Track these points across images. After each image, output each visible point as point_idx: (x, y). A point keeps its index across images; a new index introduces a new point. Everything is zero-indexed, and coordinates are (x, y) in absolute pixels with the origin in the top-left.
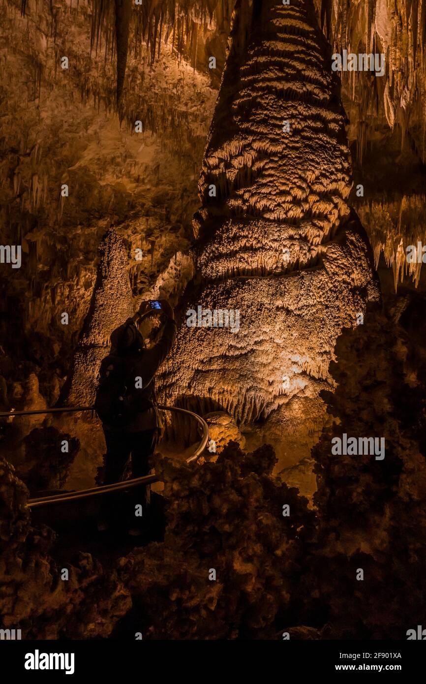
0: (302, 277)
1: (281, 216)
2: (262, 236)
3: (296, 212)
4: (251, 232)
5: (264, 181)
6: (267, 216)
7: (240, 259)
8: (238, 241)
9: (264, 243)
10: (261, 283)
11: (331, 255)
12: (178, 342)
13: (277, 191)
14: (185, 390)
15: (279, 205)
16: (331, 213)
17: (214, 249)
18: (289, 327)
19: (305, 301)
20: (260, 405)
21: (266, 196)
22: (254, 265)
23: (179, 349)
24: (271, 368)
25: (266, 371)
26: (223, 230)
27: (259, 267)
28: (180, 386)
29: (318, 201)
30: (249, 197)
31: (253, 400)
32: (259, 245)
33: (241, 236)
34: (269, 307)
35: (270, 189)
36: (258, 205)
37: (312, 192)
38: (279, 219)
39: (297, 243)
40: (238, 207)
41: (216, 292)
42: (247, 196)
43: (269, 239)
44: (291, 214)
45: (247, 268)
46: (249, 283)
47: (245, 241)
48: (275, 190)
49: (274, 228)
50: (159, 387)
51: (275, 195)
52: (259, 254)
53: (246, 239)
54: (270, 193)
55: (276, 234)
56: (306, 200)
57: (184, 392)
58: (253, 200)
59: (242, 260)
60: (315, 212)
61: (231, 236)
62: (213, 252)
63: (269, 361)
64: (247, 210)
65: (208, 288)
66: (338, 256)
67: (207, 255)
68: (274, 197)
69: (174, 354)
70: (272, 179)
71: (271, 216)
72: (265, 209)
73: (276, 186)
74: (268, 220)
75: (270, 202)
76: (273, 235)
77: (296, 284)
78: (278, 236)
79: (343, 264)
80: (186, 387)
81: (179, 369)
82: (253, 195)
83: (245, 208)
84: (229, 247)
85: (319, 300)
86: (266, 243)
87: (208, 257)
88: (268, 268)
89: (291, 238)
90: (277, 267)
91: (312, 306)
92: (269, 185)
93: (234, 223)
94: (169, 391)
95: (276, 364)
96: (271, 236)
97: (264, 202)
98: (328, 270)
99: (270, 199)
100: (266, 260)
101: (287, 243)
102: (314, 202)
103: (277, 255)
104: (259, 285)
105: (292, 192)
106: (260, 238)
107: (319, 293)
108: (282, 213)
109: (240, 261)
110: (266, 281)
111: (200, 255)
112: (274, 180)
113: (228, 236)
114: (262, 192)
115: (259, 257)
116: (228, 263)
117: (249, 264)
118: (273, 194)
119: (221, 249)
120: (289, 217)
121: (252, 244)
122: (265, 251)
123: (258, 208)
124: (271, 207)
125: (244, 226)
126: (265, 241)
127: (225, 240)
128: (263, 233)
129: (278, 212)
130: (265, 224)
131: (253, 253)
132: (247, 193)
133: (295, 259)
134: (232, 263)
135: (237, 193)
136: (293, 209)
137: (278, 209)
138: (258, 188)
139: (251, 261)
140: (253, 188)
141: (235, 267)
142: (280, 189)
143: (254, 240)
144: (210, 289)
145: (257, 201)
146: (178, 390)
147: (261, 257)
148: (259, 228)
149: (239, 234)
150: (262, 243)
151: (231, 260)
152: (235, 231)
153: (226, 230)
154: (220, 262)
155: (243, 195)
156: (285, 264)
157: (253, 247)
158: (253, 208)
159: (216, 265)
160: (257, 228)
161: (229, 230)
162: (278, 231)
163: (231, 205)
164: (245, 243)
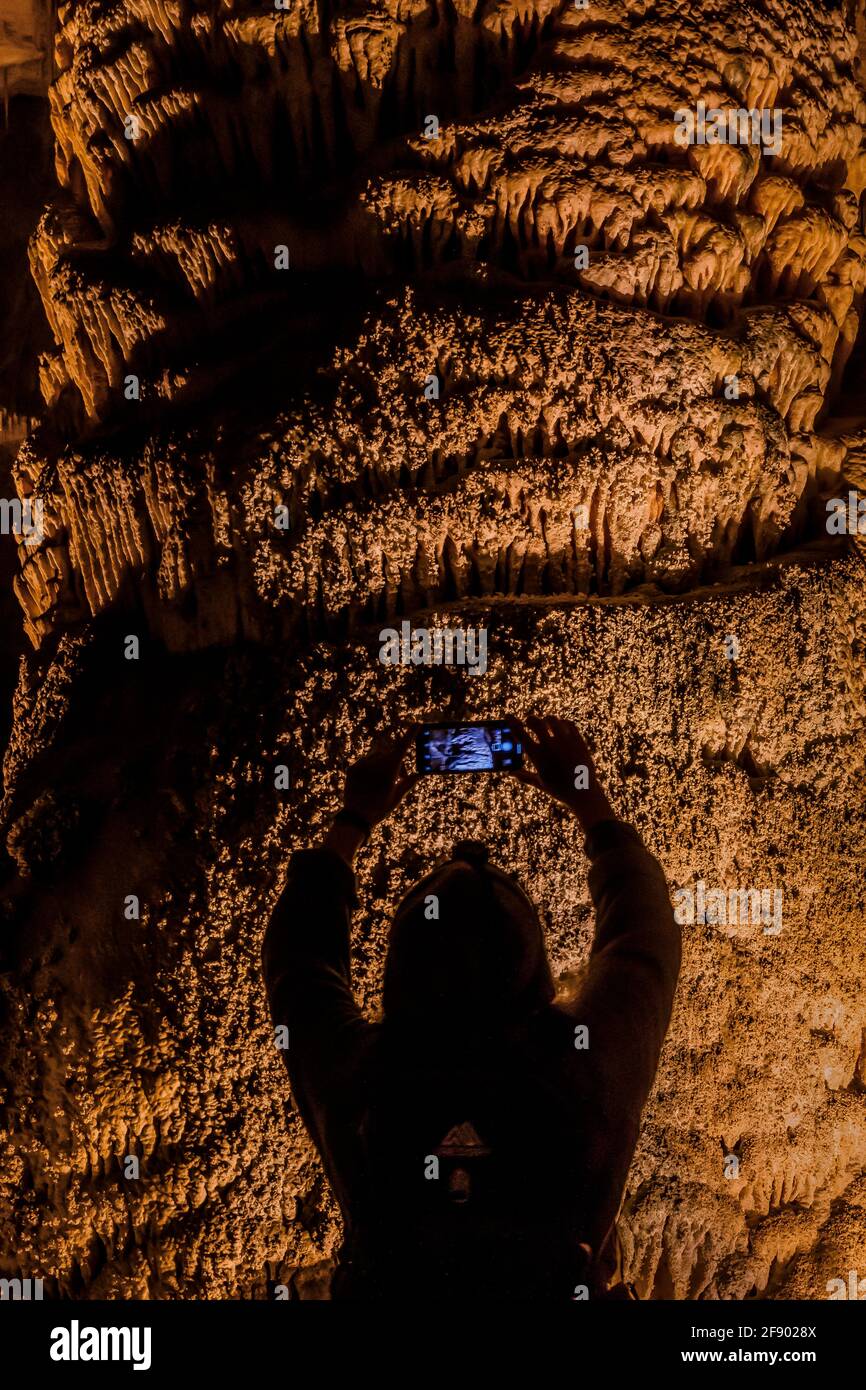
0: (795, 597)
1: (664, 282)
2: (596, 381)
4: (532, 360)
5: (569, 94)
7: (485, 501)
8: (469, 407)
9: (605, 419)
10: (615, 631)
12: (200, 973)
13: (639, 149)
14: (287, 1240)
15: (652, 222)
16: (837, 279)
17: (329, 447)
18: (772, 851)
20: (688, 1274)
22: (559, 537)
24: (726, 1071)
25: (708, 1090)
26: (370, 346)
27: (582, 544)
28: (251, 1225)
29: (798, 214)
30: (491, 176)
31: (658, 1252)
32: (586, 429)
33: (477, 381)
34: (669, 751)
35: (604, 137)
36: (546, 219)
38: (654, 293)
40: (428, 223)
41: (377, 684)
42: (476, 166)
43: (631, 400)
44: (704, 269)
45: (521, 548)
46: (551, 628)
47: (502, 407)
48: (628, 144)
49: (640, 341)
50: (97, 1243)
51: (630, 169)
52: (587, 476)
53: (510, 398)
54: (603, 158)
55: (657, 375)
56: (749, 205)
57: (281, 1251)
58: (514, 192)
59: (498, 506)
62: (319, 461)
63: (713, 1036)
64: (485, 244)
65: (319, 664)
67: (287, 480)
68: (628, 181)
69: (186, 1043)
70: (606, 86)
71: (630, 279)
73: (627, 123)
74: (606, 297)
75: (612, 204)
76: (646, 378)
77: (776, 631)
78: (670, 383)
80: (285, 1221)
81: (235, 1125)
82: (514, 164)
84: (418, 437)
86: (616, 420)
87: (290, 495)
88: (627, 549)
89: (721, 395)
90: (665, 544)
92: (597, 118)
93: (428, 310)
94: (181, 1261)
95: (747, 1052)
96: (636, 379)
97: (577, 205)
99: (611, 190)
100: (620, 508)
101: (709, 419)
102: (782, 220)
103: (666, 483)
104: (609, 637)
106: (586, 389)
109: (487, 513)
110: (636, 618)
111: (233, 485)
112: (618, 92)
113: (406, 376)
114: (563, 149)
115: (584, 491)
116: (424, 524)
117: (531, 530)
118: (618, 166)
119: (375, 447)
120: (695, 285)
121: (542, 421)
122: (616, 461)
123: (543, 232)
124: (614, 232)
125: (489, 328)
126: (609, 408)
127: (390, 399)
128: (598, 366)
129: (651, 259)
130: (599, 320)
131: (552, 470)
132: (480, 154)
133: (742, 504)
134: (446, 523)
135: (415, 146)
136: (713, 251)
137: (649, 244)
138: (542, 128)
139: (543, 515)
140: (512, 125)
141: (458, 545)
142: (650, 141)
143: (554, 402)
144: (332, 665)
145: (540, 198)
146: (239, 1245)
147: (597, 493)
148: (573, 336)
149: (467, 369)
150: (594, 416)
151: (437, 509)
152: (442, 351)
153: (392, 348)
154: (376, 521)
155: (456, 158)
156: (703, 526)
157: (553, 440)
158: (515, 230)
159: (347, 536)
160: (562, 340)
161: (403, 349)
162: (664, 354)
163: (389, 209)
164: (504, 418)
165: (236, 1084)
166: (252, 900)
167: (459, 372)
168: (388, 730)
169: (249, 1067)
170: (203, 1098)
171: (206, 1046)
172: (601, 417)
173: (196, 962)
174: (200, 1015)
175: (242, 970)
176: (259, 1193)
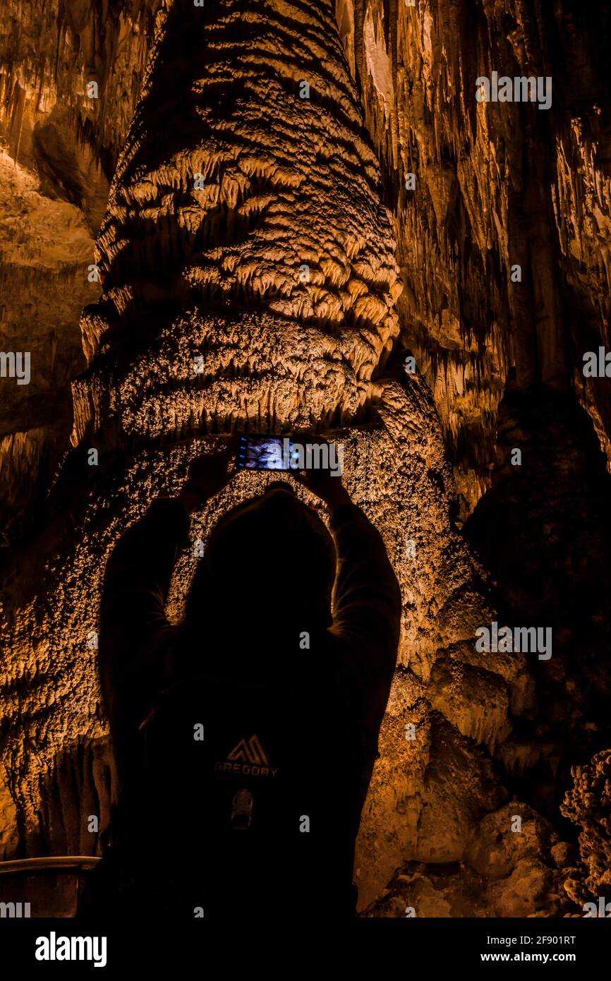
0: (355, 442)
1: (305, 311)
2: (272, 347)
3: (332, 309)
4: (245, 337)
5: (269, 237)
6: (278, 307)
7: (220, 394)
8: (216, 355)
9: (275, 363)
11: (393, 403)
12: (66, 593)
13: (297, 260)
14: (88, 724)
15: (301, 288)
16: (382, 325)
17: (156, 369)
19: (364, 493)
21: (275, 266)
22: (253, 411)
23: (72, 611)
26: (177, 330)
27: (263, 414)
28: (72, 716)
29: (366, 295)
30: (236, 266)
32: (265, 366)
33: (221, 344)
35: (282, 254)
36: (257, 284)
37: (355, 276)
38: (301, 316)
39: (341, 370)
40: (209, 284)
41: (167, 467)
42: (229, 263)
43: (286, 356)
44: (323, 309)
45: (235, 414)
47: (231, 356)
48: (292, 257)
49: (292, 333)
50: (4, 720)
51: (292, 267)
52: (265, 385)
53: (234, 352)
54: (282, 262)
55: (299, 347)
56: (345, 289)
57: (85, 731)
58: (244, 273)
59: (226, 396)
60: (361, 316)
61: (198, 342)
62: (152, 374)
64: (231, 293)
65: (142, 459)
66: (404, 407)
67: (138, 382)
68: (291, 271)
69: (54, 626)
70: (285, 235)
71: (289, 309)
72: (271, 293)
73: (292, 249)
74: (280, 315)
75: (284, 279)
76: (294, 348)
78: (304, 350)
79: (411, 422)
80: (90, 715)
81: (71, 666)
82: (244, 262)
83: (226, 287)
84: (193, 366)
85: (384, 492)
86: (279, 363)
87: (139, 389)
88: (283, 418)
89: (327, 358)
90: (300, 418)
91: (375, 503)
92: (280, 247)
93: (203, 316)
94: (38, 732)
96: (289, 348)
97: (269, 279)
98: (391, 431)
99: (284, 274)
100: (280, 399)
101: (321, 367)
102: (359, 296)
103: (301, 392)
105: (323, 266)
106: (267, 350)
107: (382, 477)
108: (309, 304)
109: (221, 398)
111: (118, 384)
112: (289, 238)
113: (191, 341)
114: (265, 257)
115: (264, 392)
116: (193, 401)
117: (240, 407)
118: (287, 265)
119: (175, 369)
120: (319, 316)
121: (248, 363)
122: (278, 380)
123: (255, 289)
124: (284, 290)
125: (228, 324)
126: (276, 359)
127: (183, 350)
128: (273, 341)
129: (299, 302)
130: (275, 323)
131: (249, 382)
132: (231, 258)
133: (335, 403)
134: (202, 401)
135: (206, 255)
136: (327, 302)
137: (298, 296)
138: (257, 249)
139: (246, 401)
140: (245, 247)
141: (208, 411)
142: (302, 258)
143: (253, 354)
144: (147, 459)
145: (254, 275)
146: (65, 726)
147: (270, 393)
148: (262, 329)
149: (217, 340)
150: (270, 361)
151: (199, 395)
152: (208, 332)
153: (186, 330)
154: (171, 399)
155: (222, 260)
156: (317, 411)
157: (252, 371)
158: (244, 289)
159: (160, 406)
160: (258, 330)
161: (192, 330)
162: (302, 339)
163: (193, 279)
164: (232, 361)
165: (74, 646)
166: (93, 560)
167: (214, 341)
168: (167, 487)
169: (81, 639)
170: (59, 652)
171: (62, 627)
172: (273, 361)
173: (65, 588)
174: (62, 613)
175: (84, 592)
176: (78, 701)
